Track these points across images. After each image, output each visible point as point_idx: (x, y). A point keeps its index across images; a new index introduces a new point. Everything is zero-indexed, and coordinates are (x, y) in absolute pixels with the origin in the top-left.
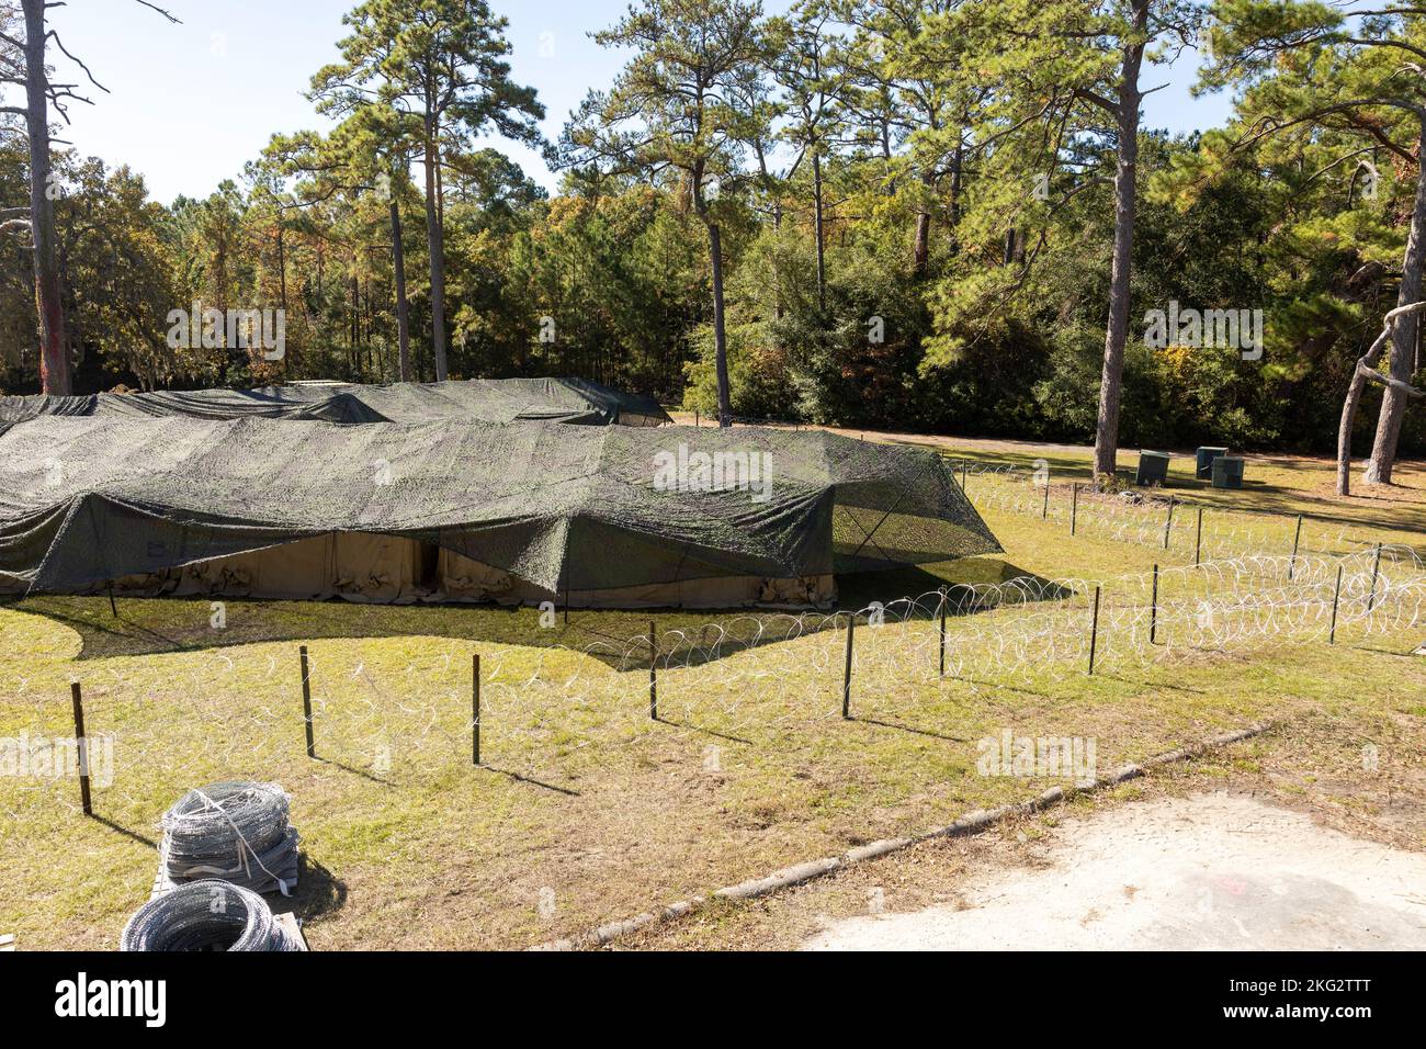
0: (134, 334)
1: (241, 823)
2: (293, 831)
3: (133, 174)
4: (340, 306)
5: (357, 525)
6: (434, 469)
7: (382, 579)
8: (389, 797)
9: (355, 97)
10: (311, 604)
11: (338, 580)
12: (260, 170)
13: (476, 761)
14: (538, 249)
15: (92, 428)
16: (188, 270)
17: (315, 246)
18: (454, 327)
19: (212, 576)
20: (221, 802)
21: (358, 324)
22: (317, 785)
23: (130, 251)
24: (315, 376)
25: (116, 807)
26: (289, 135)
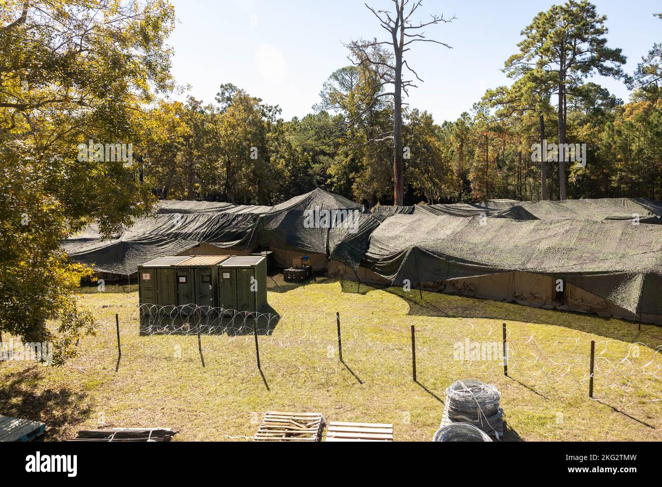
0: (426, 180)
1: (479, 400)
2: (501, 410)
3: (428, 114)
4: (513, 165)
5: (526, 269)
6: (565, 244)
7: (536, 295)
8: (545, 404)
9: (525, 68)
10: (502, 303)
11: (515, 293)
12: (479, 106)
13: (591, 395)
14: (617, 131)
15: (414, 220)
16: (448, 152)
17: (502, 138)
18: (570, 172)
19: (459, 286)
20: (471, 389)
21: (521, 173)
22: (509, 390)
23: (427, 146)
24: (500, 197)
25: (425, 380)
26: (494, 89)
